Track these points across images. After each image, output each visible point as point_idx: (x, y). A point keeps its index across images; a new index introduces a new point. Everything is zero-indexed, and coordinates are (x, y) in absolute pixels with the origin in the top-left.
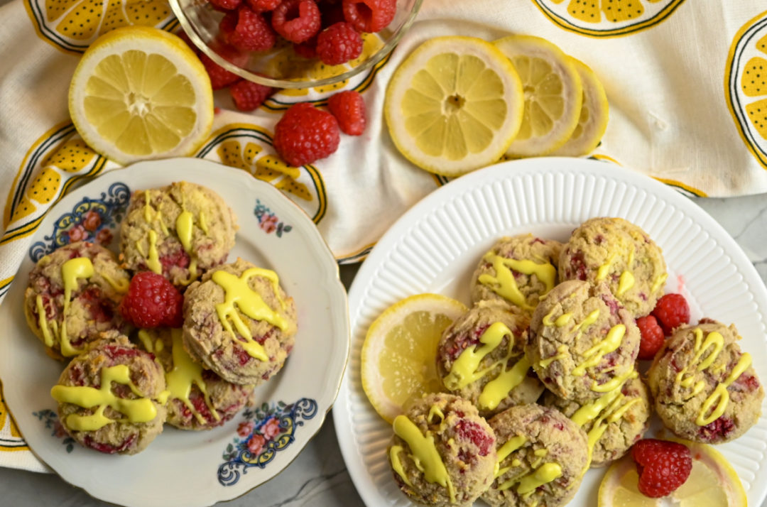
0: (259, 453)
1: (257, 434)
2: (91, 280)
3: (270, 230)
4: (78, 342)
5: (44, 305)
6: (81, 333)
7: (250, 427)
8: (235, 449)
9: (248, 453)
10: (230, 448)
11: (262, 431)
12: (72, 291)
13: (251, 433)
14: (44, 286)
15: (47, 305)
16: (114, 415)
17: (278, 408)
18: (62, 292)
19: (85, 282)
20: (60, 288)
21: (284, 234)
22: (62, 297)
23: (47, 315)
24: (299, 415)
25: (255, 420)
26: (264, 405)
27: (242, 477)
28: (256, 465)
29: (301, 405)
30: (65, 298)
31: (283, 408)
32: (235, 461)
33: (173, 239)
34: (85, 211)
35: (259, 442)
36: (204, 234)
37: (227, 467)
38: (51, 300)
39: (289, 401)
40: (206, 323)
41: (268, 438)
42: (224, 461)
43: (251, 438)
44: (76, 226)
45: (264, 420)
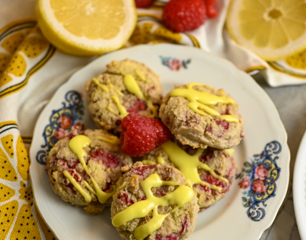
0: (264, 189)
1: (255, 181)
2: (92, 146)
3: (178, 68)
4: (108, 187)
5: (71, 175)
6: (106, 180)
7: (247, 181)
8: (248, 198)
9: (258, 195)
10: (244, 199)
11: (256, 177)
12: (84, 157)
13: (251, 183)
14: (64, 164)
15: (73, 174)
16: (166, 210)
17: (256, 160)
18: (78, 161)
19: (89, 149)
20: (75, 160)
21: (189, 66)
22: (80, 164)
23: (77, 180)
24: (271, 155)
25: (247, 175)
26: (246, 164)
27: (266, 209)
28: (269, 197)
29: (268, 148)
30: (82, 164)
31: (259, 158)
32: (254, 204)
33: (128, 96)
34: (58, 119)
35: (259, 184)
36: (145, 82)
37: (251, 211)
38: (74, 170)
39: (259, 151)
40: (189, 118)
41: (263, 179)
42: (247, 208)
43: (252, 185)
44: (57, 130)
45: (252, 172)
